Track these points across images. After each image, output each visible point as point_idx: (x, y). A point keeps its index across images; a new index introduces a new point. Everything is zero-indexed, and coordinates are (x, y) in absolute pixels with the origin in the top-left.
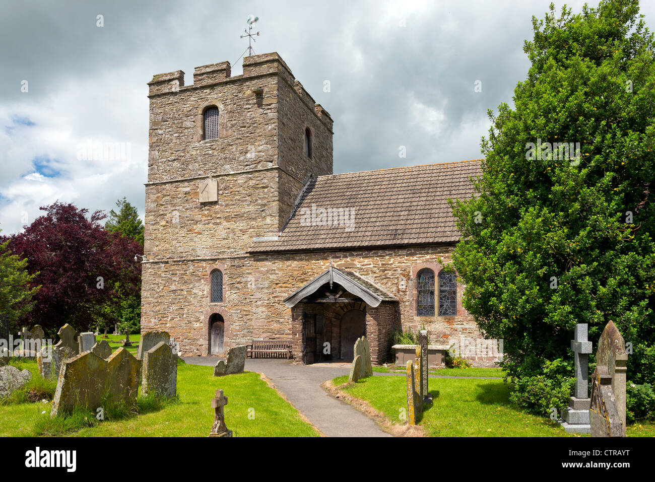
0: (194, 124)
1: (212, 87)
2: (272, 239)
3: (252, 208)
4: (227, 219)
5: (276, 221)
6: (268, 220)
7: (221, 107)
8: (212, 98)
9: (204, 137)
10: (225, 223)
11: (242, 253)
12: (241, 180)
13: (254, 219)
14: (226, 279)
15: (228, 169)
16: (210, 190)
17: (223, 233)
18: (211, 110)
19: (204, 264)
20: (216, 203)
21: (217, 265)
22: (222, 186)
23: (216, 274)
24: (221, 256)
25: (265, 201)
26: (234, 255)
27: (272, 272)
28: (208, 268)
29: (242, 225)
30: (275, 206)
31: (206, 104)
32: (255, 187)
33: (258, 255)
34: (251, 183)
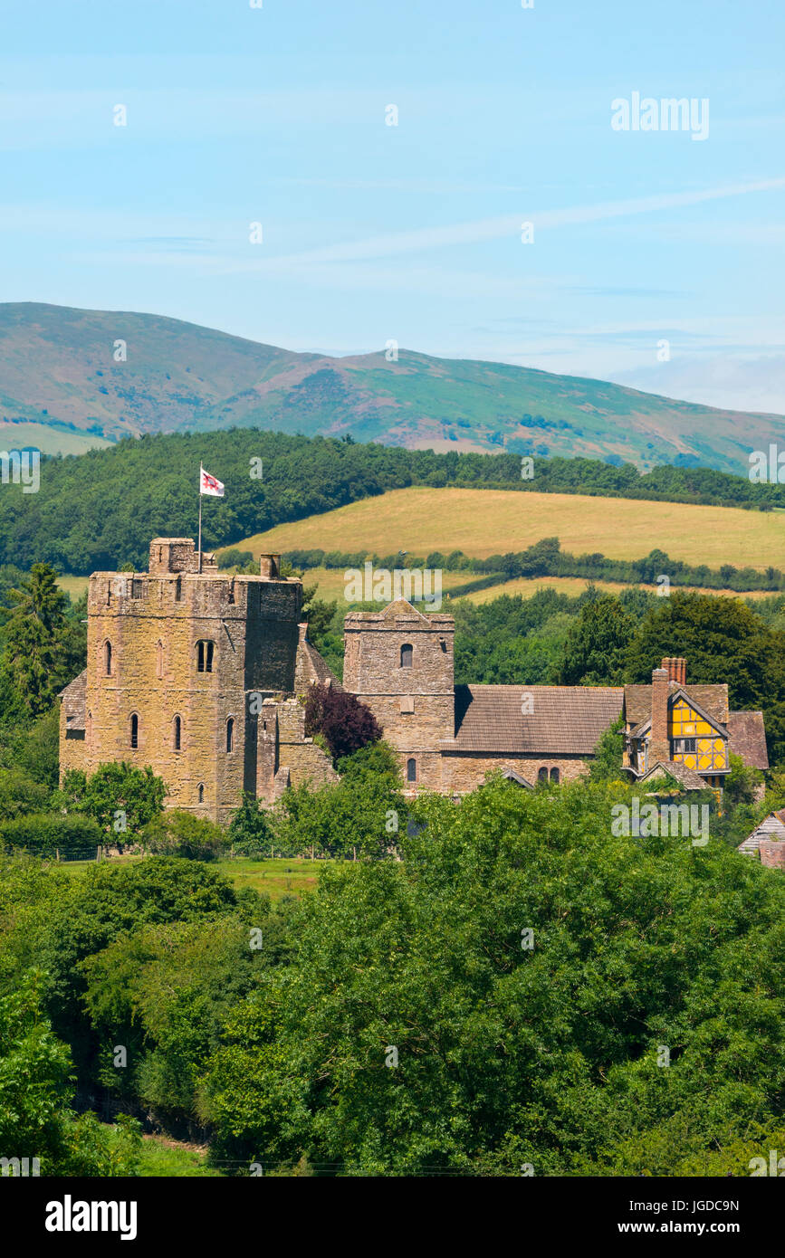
0: (394, 653)
1: (409, 632)
2: (450, 742)
3: (437, 719)
4: (420, 725)
5: (453, 729)
6: (448, 728)
7: (415, 646)
8: (408, 639)
9: (402, 665)
10: (418, 728)
11: (430, 749)
12: (430, 699)
13: (438, 727)
14: (418, 766)
15: (420, 690)
16: (407, 704)
17: (417, 735)
18: (407, 648)
19: (404, 754)
20: (413, 713)
21: (413, 756)
22: (417, 702)
23: (412, 762)
24: (415, 750)
25: (445, 716)
26: (424, 750)
27: (454, 764)
28: (407, 757)
29: (429, 730)
30: (452, 718)
31: (405, 642)
32: (439, 705)
33: (445, 753)
34: (437, 702)
